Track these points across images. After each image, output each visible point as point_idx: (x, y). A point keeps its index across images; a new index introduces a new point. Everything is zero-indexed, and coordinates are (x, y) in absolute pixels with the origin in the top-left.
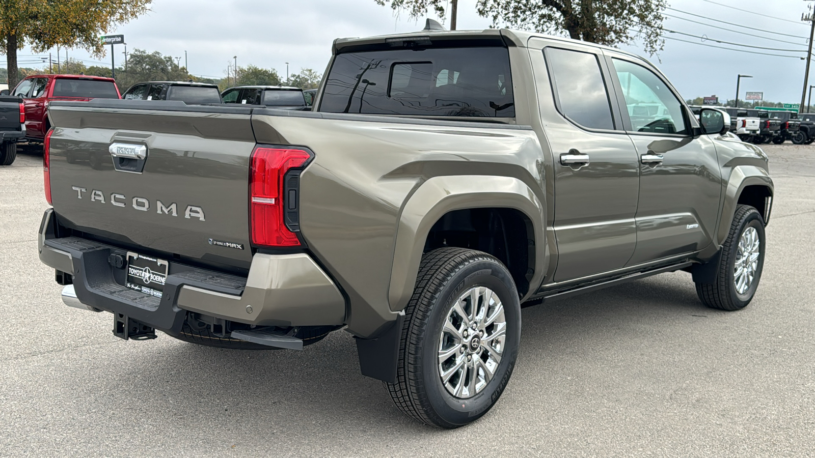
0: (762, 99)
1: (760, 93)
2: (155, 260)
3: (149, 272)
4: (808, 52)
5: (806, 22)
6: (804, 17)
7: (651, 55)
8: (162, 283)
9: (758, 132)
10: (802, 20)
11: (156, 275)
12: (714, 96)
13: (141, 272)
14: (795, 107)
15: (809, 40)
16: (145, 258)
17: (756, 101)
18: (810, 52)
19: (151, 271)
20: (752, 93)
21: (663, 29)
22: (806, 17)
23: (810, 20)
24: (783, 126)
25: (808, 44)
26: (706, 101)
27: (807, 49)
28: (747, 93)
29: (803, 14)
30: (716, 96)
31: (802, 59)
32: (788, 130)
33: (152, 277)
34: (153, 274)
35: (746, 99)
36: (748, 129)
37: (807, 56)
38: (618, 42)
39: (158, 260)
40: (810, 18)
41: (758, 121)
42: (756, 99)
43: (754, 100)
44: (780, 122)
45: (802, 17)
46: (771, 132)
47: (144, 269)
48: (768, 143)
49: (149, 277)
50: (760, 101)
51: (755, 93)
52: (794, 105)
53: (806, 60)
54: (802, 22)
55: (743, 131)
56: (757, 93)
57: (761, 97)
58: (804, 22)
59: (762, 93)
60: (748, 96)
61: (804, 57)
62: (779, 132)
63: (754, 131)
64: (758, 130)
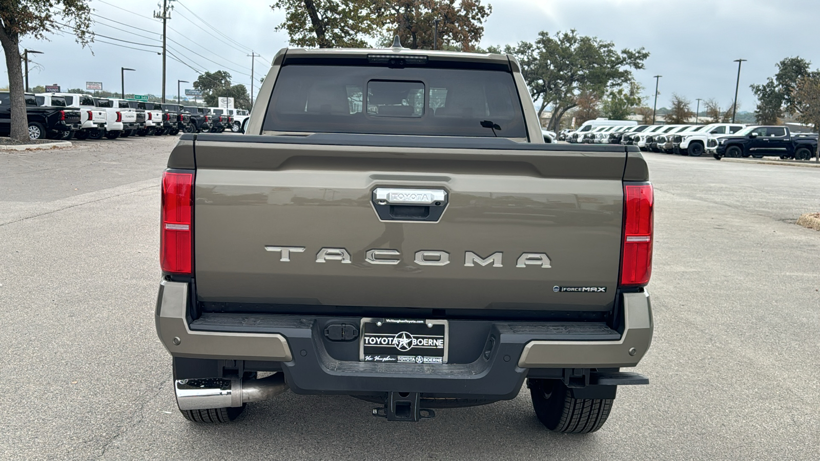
0: (102, 89)
1: (99, 83)
2: (422, 322)
3: (408, 337)
4: (163, 47)
5: (158, 19)
6: (156, 15)
7: (84, 46)
8: (436, 346)
9: (162, 124)
10: (154, 17)
11: (423, 338)
12: (56, 85)
13: (390, 339)
14: (144, 98)
15: (162, 36)
16: (398, 321)
17: (97, 91)
18: (164, 47)
19: (412, 336)
20: (92, 83)
21: (91, 21)
22: (158, 14)
23: (161, 18)
24: (179, 118)
25: (162, 40)
26: (48, 90)
27: (162, 45)
28: (87, 83)
29: (154, 12)
30: (58, 85)
31: (159, 54)
32: (182, 122)
33: (414, 342)
34: (417, 338)
35: (87, 89)
36: (154, 121)
37: (162, 52)
38: (42, 30)
39: (427, 320)
40: (161, 16)
41: (160, 113)
42: (96, 88)
43: (94, 90)
44: (176, 114)
45: (154, 14)
46: (171, 124)
47: (397, 335)
48: (166, 134)
49: (410, 344)
50: (100, 91)
51: (95, 83)
52: (143, 96)
53: (162, 55)
54: (154, 19)
55: (150, 123)
56: (97, 83)
57: (100, 87)
58: (156, 19)
59: (102, 83)
60: (88, 86)
61: (160, 52)
62: (177, 124)
63: (158, 124)
64: (161, 122)
